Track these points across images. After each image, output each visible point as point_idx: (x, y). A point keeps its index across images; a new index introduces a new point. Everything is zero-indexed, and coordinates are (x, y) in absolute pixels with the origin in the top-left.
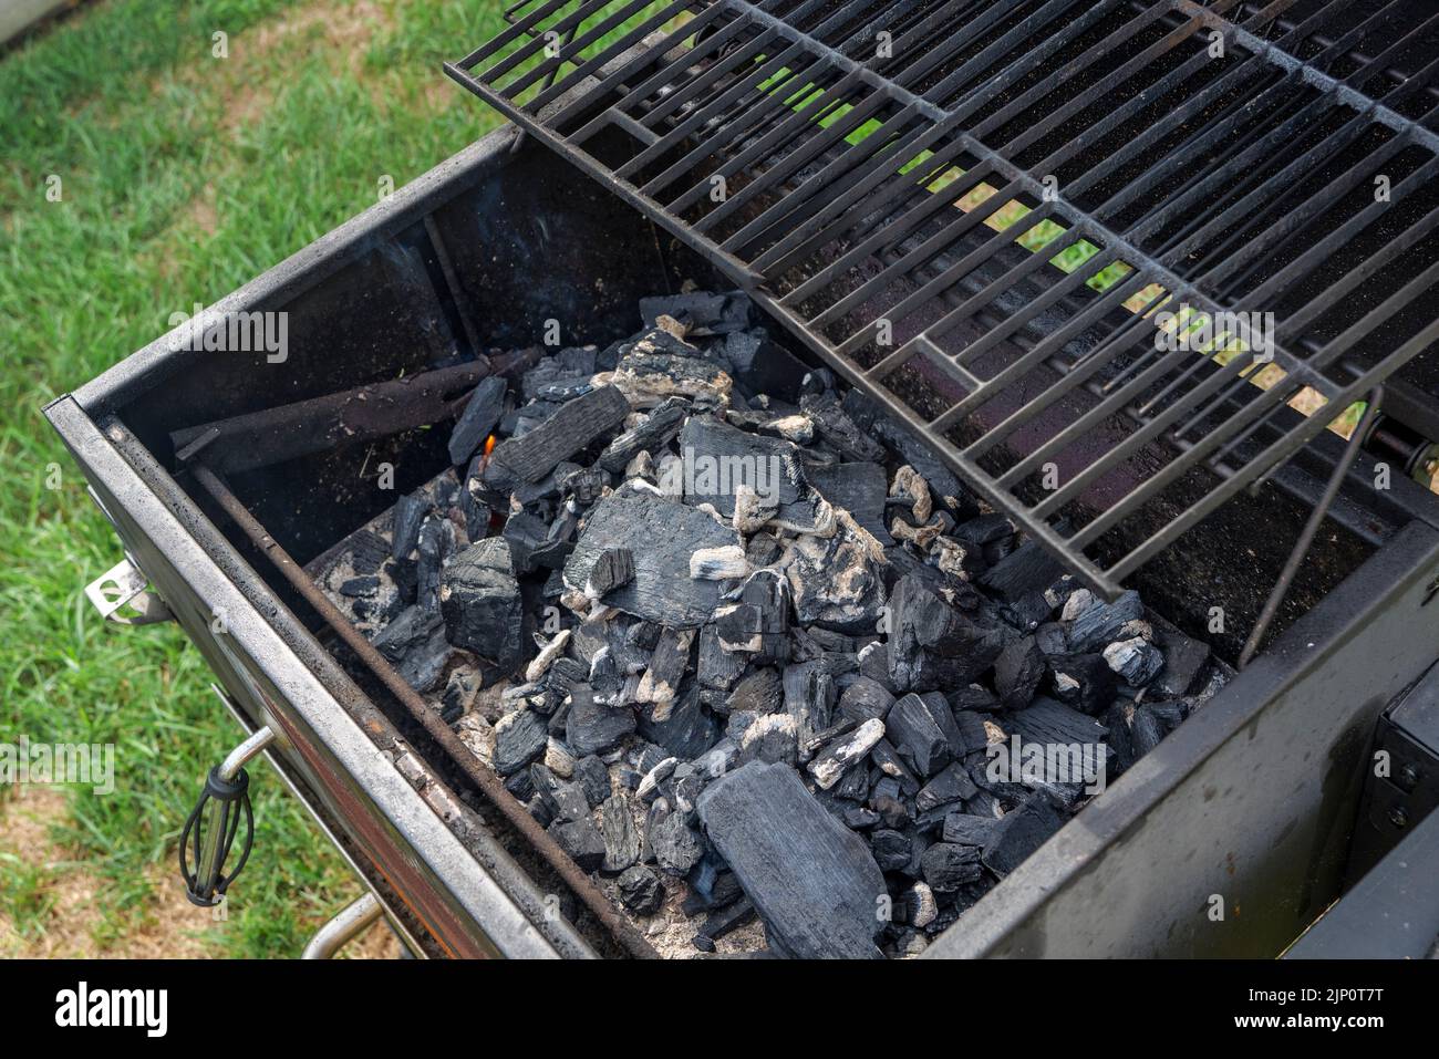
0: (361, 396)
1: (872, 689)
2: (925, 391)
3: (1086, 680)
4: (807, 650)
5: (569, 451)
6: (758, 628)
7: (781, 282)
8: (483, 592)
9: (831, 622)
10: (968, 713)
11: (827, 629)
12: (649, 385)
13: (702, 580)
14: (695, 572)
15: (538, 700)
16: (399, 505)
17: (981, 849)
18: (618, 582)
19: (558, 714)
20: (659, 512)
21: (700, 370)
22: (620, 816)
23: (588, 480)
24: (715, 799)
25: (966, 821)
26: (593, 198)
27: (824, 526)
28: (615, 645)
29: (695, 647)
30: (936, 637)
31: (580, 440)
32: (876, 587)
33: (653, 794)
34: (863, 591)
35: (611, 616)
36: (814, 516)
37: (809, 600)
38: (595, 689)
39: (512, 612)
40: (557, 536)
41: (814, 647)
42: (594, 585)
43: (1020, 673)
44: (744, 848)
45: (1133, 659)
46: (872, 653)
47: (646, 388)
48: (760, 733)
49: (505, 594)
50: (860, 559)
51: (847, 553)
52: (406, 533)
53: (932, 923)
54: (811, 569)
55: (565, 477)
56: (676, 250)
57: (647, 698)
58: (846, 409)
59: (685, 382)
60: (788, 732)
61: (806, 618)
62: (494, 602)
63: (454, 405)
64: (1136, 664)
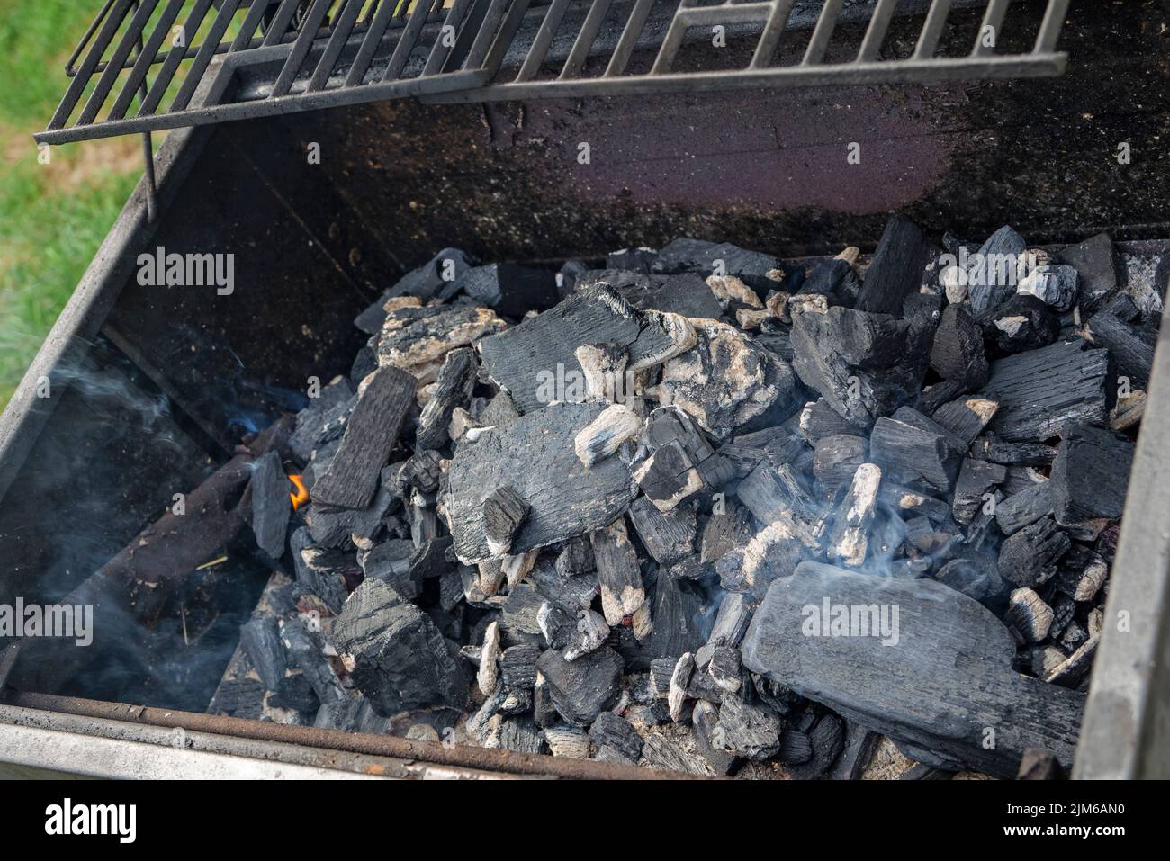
0: (143, 542)
1: (838, 445)
2: (677, 220)
3: (1029, 310)
4: (746, 459)
5: (382, 456)
6: (687, 463)
7: (475, 223)
8: (387, 635)
9: (750, 421)
10: (944, 408)
11: (751, 431)
12: (419, 355)
13: (600, 460)
14: (587, 458)
15: (510, 702)
16: (244, 638)
17: (1052, 517)
18: (518, 519)
19: (538, 704)
20: (513, 435)
21: (457, 318)
22: (669, 755)
23: (419, 467)
24: (762, 641)
25: (1016, 502)
26: (253, 244)
27: (683, 335)
28: (552, 591)
29: (634, 536)
30: (868, 346)
31: (386, 437)
32: (771, 360)
33: (689, 704)
34: (762, 367)
35: (530, 565)
36: (667, 332)
37: (716, 414)
38: (560, 648)
39: (428, 634)
40: (424, 539)
41: (751, 453)
42: (495, 537)
43: (963, 347)
44: (825, 669)
45: (1049, 283)
46: (812, 414)
47: (417, 360)
48: (758, 559)
49: (410, 620)
50: (738, 344)
51: (722, 348)
52: (268, 657)
53: (1053, 623)
54: (696, 387)
55: (395, 479)
56: (358, 264)
57: (620, 614)
58: (620, 268)
59: (451, 334)
60: (786, 536)
61: (724, 434)
62: (403, 636)
63: (239, 509)
64: (1055, 285)
